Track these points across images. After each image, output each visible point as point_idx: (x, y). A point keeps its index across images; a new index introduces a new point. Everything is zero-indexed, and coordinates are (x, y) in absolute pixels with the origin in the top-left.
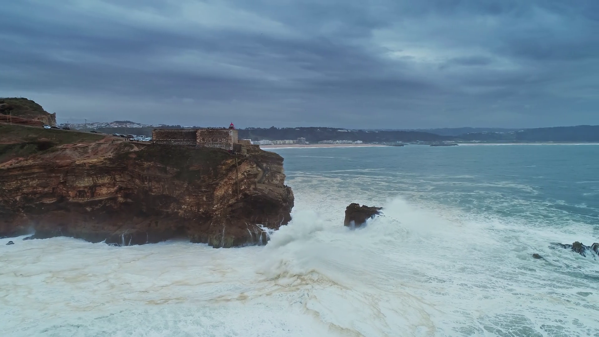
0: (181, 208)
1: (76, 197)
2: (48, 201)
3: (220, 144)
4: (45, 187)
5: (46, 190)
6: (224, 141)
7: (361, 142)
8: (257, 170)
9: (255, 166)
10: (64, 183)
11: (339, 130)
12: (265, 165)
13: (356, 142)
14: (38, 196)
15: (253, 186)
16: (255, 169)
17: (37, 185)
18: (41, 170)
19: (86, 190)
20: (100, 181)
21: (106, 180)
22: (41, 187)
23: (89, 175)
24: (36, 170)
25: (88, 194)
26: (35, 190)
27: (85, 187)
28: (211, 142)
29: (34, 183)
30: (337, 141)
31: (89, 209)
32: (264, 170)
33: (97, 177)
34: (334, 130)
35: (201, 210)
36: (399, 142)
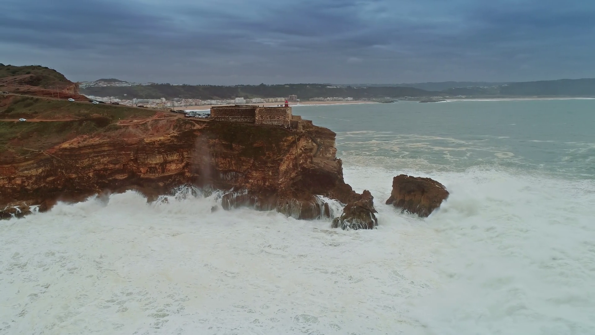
0: (248, 182)
1: (147, 173)
2: (120, 177)
3: (278, 121)
4: (115, 164)
5: (117, 166)
6: (282, 118)
7: (352, 98)
8: (313, 145)
9: (310, 141)
10: (135, 160)
11: (328, 87)
12: (319, 140)
13: (346, 99)
14: (109, 172)
15: (309, 160)
16: (310, 144)
17: (108, 162)
18: (111, 148)
19: (157, 166)
20: (170, 158)
21: (175, 157)
22: (112, 163)
23: (160, 153)
24: (106, 148)
25: (159, 170)
26: (106, 166)
27: (156, 164)
28: (269, 119)
29: (106, 160)
30: (328, 98)
31: (161, 184)
32: (319, 145)
33: (167, 155)
34: (324, 86)
35: (267, 184)
36: (388, 98)
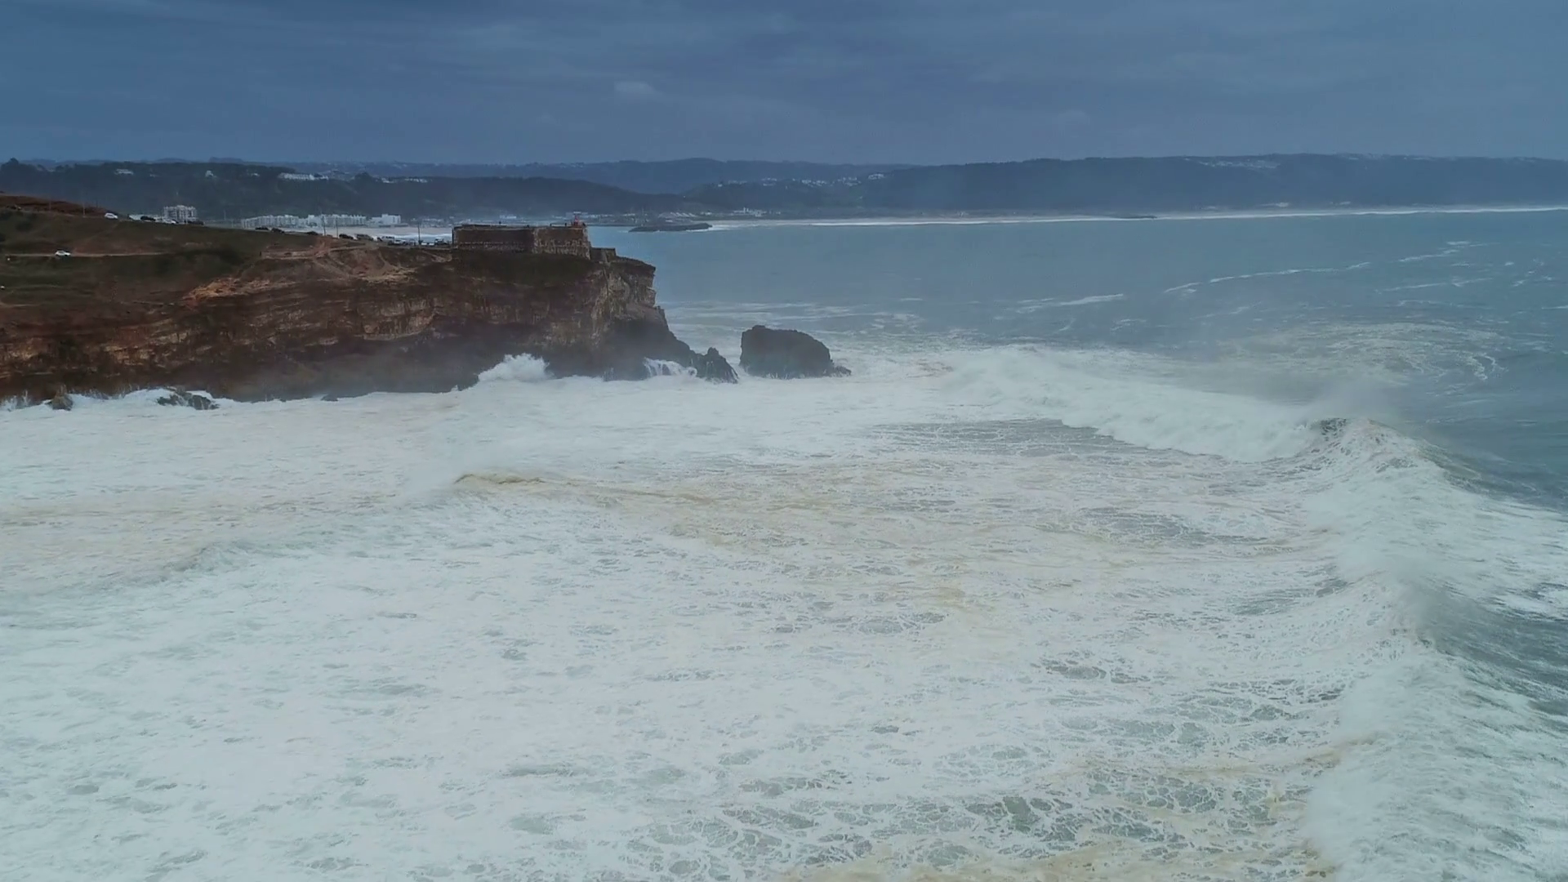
0: (545, 340)
1: (373, 333)
2: (324, 342)
3: (569, 248)
4: (315, 322)
5: (318, 325)
6: (576, 243)
7: (397, 218)
8: (623, 285)
9: (620, 279)
10: (353, 314)
11: (288, 176)
12: (631, 278)
13: (376, 219)
14: (302, 336)
15: (621, 308)
16: (619, 284)
17: (302, 318)
18: (306, 295)
19: (396, 321)
20: (414, 308)
21: (422, 306)
22: (308, 321)
23: (400, 299)
24: (298, 296)
25: (396, 328)
26: (298, 326)
27: (396, 317)
28: (554, 246)
29: (296, 315)
30: (311, 217)
31: (405, 349)
32: (632, 286)
33: (410, 302)
34: (270, 174)
35: (573, 341)
36: (508, 218)
